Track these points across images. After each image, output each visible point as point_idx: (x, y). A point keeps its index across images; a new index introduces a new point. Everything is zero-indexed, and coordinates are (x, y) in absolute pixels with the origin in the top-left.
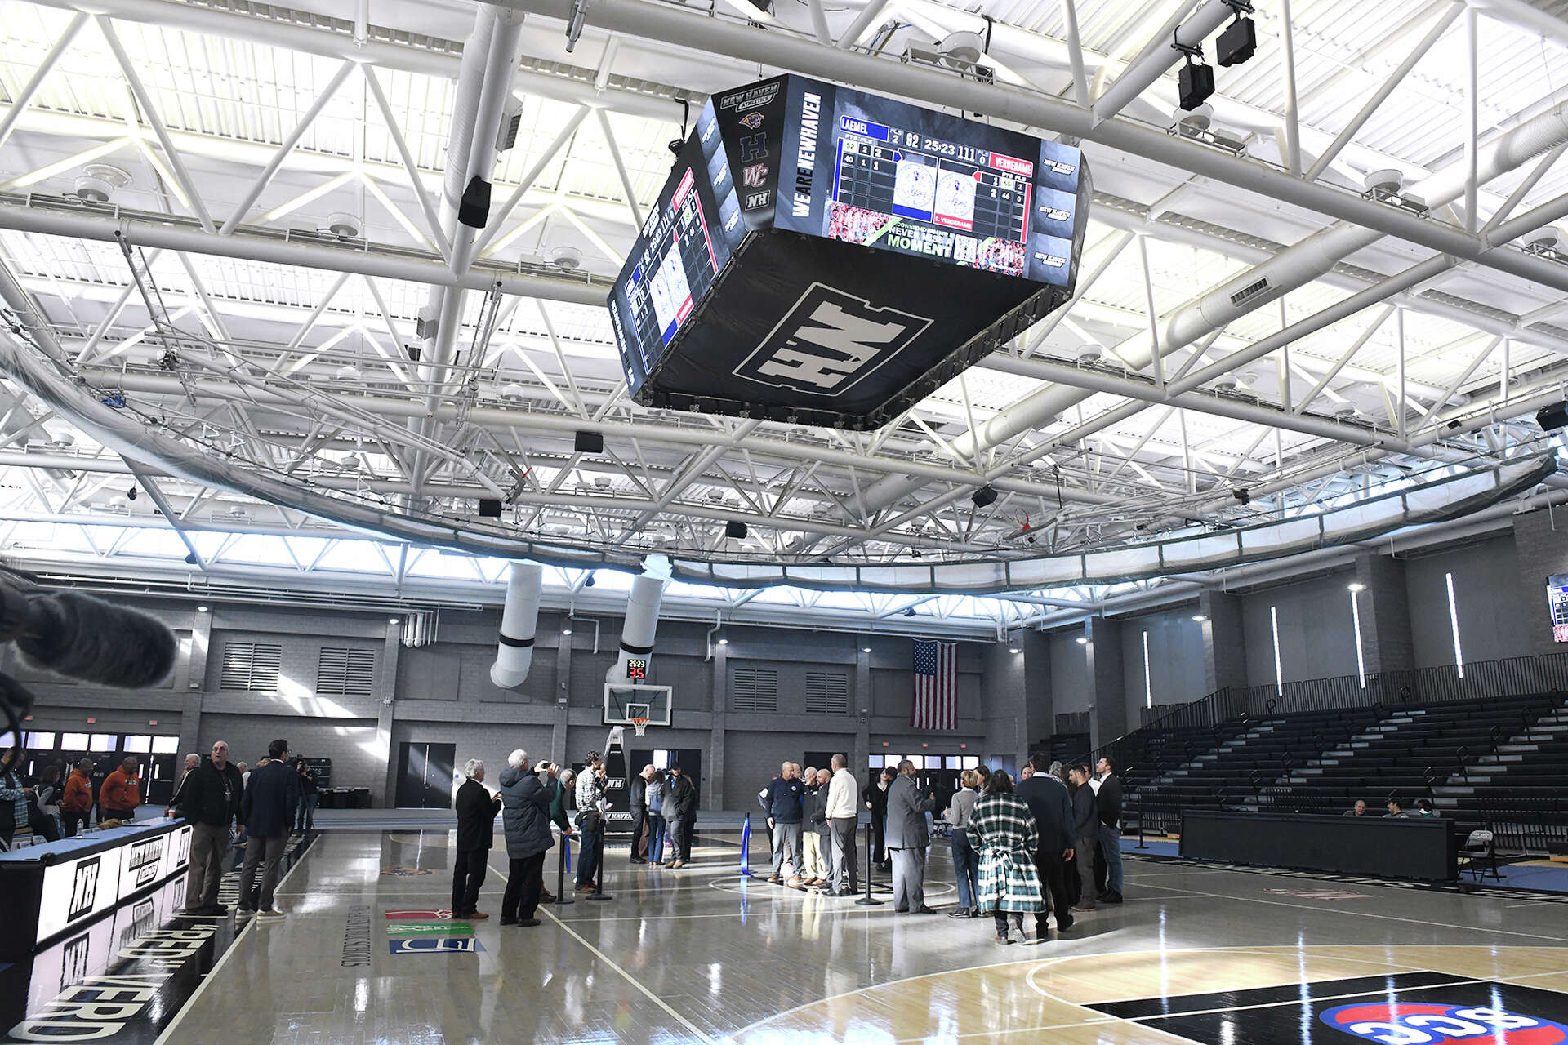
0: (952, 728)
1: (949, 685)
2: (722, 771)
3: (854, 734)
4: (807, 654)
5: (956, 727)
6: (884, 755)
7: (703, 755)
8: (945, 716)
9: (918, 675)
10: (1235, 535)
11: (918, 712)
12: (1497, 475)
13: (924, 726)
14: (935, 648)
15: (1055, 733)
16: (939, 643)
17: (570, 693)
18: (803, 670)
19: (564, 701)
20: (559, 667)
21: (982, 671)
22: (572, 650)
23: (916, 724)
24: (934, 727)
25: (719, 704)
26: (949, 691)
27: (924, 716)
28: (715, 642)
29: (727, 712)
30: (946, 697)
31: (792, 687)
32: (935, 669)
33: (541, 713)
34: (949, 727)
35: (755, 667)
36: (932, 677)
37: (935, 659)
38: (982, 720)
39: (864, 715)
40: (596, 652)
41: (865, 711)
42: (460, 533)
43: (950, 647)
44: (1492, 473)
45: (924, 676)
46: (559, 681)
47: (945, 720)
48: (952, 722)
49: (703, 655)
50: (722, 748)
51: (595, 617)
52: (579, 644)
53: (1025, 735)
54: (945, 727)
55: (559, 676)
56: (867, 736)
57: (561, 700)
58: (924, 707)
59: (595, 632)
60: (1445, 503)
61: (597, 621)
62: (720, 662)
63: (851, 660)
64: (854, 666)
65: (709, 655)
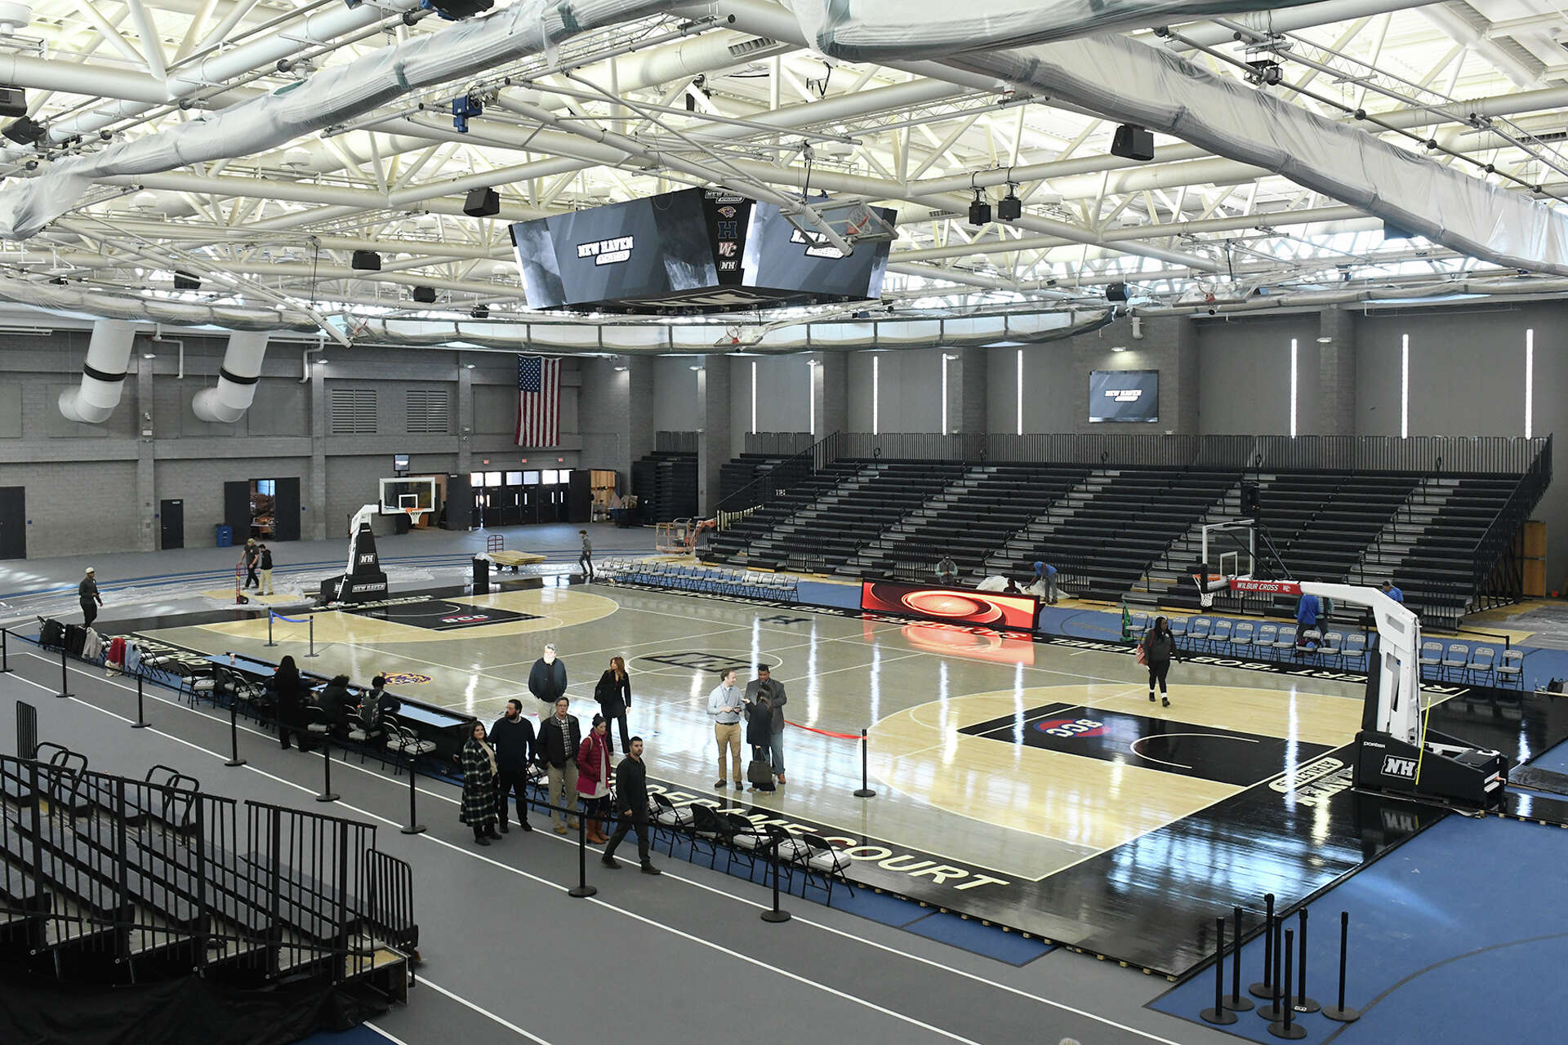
0: (554, 444)
1: (552, 401)
2: (324, 499)
3: (456, 454)
4: (406, 372)
5: (557, 444)
6: (484, 473)
7: (302, 484)
8: (548, 433)
9: (522, 392)
10: (872, 324)
11: (522, 431)
12: (1073, 317)
13: (528, 444)
14: (540, 364)
15: (655, 450)
16: (543, 358)
17: (155, 424)
18: (406, 387)
19: (149, 433)
20: (140, 396)
21: (579, 384)
22: (154, 375)
23: (521, 443)
24: (537, 445)
25: (318, 428)
26: (552, 408)
27: (528, 434)
28: (311, 361)
29: (327, 436)
30: (548, 414)
31: (391, 408)
32: (539, 386)
33: (124, 447)
34: (551, 444)
35: (354, 386)
36: (536, 394)
37: (539, 375)
38: (579, 434)
39: (466, 434)
40: (181, 376)
41: (467, 429)
42: (147, 303)
43: (554, 362)
44: (1069, 314)
45: (529, 394)
46: (141, 412)
47: (548, 437)
48: (554, 439)
49: (300, 376)
50: (324, 475)
51: (179, 338)
52: (161, 369)
53: (628, 452)
54: (547, 444)
55: (140, 405)
56: (469, 454)
57: (146, 433)
58: (528, 425)
59: (178, 355)
60: (1035, 330)
61: (181, 342)
62: (318, 382)
63: (453, 377)
64: (456, 383)
65: (307, 376)
